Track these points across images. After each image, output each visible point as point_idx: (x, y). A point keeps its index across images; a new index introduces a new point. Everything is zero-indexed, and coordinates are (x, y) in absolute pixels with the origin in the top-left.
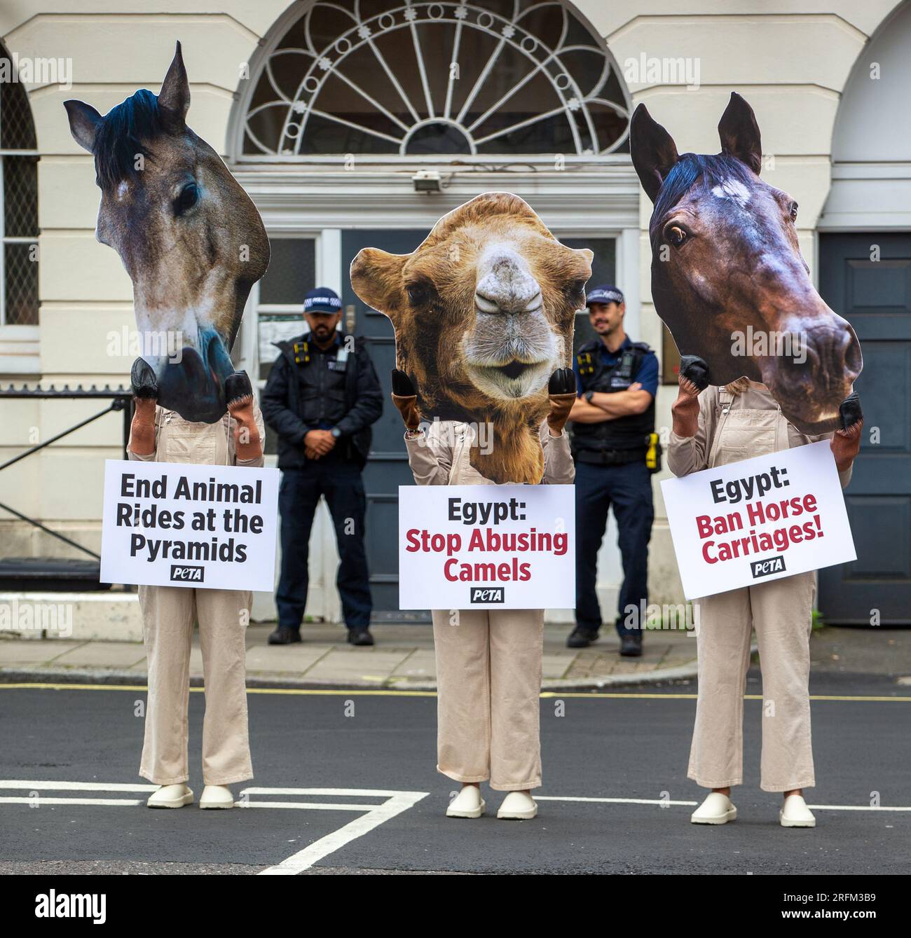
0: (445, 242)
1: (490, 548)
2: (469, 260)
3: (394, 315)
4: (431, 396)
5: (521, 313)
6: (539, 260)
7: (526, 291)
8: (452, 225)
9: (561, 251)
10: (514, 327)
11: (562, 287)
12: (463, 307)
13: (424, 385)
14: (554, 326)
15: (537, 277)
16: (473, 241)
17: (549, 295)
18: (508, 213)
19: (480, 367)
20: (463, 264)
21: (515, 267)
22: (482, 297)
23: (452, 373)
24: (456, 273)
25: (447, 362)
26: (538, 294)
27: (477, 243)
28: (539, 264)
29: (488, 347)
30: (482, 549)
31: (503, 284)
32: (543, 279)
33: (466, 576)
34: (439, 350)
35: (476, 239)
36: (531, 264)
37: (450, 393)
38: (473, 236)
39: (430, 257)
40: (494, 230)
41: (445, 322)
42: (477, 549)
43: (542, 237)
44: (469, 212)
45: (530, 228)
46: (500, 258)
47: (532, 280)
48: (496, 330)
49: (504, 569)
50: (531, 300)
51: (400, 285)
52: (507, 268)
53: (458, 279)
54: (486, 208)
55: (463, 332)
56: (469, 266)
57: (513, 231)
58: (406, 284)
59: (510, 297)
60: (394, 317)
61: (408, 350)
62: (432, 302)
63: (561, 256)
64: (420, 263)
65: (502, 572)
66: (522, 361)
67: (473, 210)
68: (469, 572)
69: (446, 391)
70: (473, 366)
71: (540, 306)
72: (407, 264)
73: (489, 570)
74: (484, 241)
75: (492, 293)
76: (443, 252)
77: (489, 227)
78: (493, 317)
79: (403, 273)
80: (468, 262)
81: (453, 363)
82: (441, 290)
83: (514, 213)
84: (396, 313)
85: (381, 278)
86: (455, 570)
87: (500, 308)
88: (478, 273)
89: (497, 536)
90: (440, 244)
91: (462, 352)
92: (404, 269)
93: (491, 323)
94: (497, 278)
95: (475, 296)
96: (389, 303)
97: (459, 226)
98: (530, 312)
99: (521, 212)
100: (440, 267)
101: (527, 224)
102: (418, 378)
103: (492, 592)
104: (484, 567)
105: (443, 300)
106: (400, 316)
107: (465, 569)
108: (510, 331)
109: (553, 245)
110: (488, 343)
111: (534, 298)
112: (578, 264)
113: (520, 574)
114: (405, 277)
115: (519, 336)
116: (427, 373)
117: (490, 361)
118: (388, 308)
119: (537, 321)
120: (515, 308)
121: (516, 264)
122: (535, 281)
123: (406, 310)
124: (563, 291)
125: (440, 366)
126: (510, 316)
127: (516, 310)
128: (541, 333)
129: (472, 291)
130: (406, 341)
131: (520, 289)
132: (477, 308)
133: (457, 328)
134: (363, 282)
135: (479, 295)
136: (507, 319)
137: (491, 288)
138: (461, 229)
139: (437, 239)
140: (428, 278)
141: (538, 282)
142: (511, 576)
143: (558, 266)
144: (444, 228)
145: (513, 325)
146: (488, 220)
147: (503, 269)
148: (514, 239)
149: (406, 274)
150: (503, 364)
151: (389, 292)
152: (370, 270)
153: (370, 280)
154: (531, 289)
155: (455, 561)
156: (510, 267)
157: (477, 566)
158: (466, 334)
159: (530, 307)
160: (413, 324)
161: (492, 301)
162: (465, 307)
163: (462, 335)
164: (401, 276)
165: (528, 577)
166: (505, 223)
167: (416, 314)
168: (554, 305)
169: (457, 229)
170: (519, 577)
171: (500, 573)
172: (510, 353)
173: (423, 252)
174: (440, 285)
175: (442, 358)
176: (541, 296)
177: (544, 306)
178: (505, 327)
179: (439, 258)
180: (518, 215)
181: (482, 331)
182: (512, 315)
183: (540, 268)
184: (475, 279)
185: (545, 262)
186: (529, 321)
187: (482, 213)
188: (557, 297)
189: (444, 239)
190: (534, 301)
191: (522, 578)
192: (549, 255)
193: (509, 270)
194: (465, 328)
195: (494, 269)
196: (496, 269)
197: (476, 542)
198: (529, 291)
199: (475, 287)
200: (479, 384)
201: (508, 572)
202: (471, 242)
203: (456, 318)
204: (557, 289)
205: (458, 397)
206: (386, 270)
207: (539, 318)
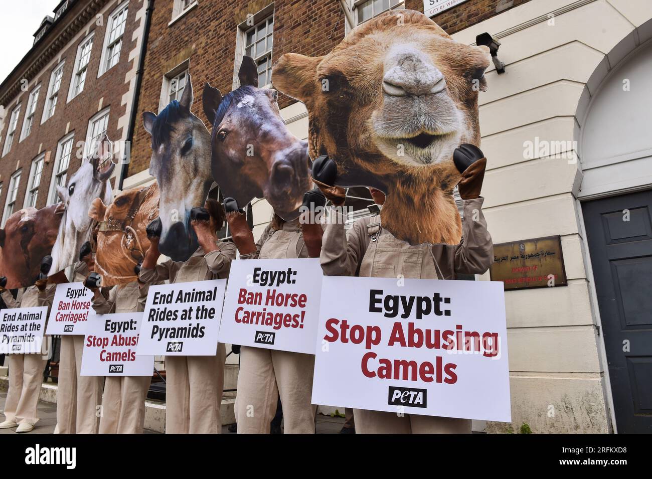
0: (356, 45)
1: (412, 344)
2: (377, 58)
3: (308, 100)
4: (341, 165)
5: (426, 95)
6: (440, 55)
7: (430, 78)
8: (361, 34)
9: (460, 47)
10: (420, 106)
11: (463, 74)
12: (371, 92)
13: (334, 155)
14: (459, 104)
15: (439, 67)
16: (379, 44)
17: (451, 80)
18: (410, 23)
19: (389, 139)
20: (371, 60)
21: (419, 61)
22: (389, 84)
23: (362, 145)
24: (364, 67)
25: (356, 136)
26: (441, 80)
27: (384, 45)
28: (440, 57)
29: (396, 122)
30: (403, 344)
31: (408, 73)
32: (445, 68)
33: (384, 372)
34: (349, 126)
35: (382, 42)
36: (433, 58)
37: (359, 162)
38: (379, 41)
39: (341, 57)
40: (398, 35)
41: (355, 104)
42: (397, 344)
43: (442, 38)
44: (376, 24)
45: (430, 32)
46: (404, 55)
47: (435, 69)
48: (405, 108)
49: (427, 369)
50: (435, 85)
51: (315, 78)
52: (411, 62)
53: (367, 71)
54: (391, 20)
55: (372, 112)
56: (376, 61)
57: (415, 35)
58: (320, 77)
59: (416, 83)
60: (308, 102)
61: (319, 127)
62: (342, 90)
63: (460, 51)
64: (334, 62)
65: (424, 371)
66: (430, 133)
67: (380, 22)
68: (388, 368)
69: (356, 160)
70: (381, 139)
71: (444, 89)
72: (321, 62)
73: (410, 368)
74: (390, 43)
75: (398, 81)
76: (353, 53)
77: (394, 33)
78: (399, 98)
79: (317, 69)
80: (375, 59)
81: (362, 137)
82: (351, 80)
83: (415, 23)
84: (310, 99)
85: (297, 74)
86: (373, 365)
87: (406, 92)
88: (384, 67)
89: (419, 331)
90: (351, 47)
91: (371, 127)
92: (318, 66)
93: (398, 103)
94: (403, 69)
95: (383, 83)
96: (304, 92)
97: (367, 34)
98: (435, 93)
99: (421, 22)
100: (350, 64)
101: (427, 30)
102: (328, 150)
103: (413, 393)
104: (405, 364)
105: (353, 88)
106: (313, 101)
107: (384, 365)
108: (417, 109)
109: (452, 44)
110: (396, 119)
111: (437, 83)
112: (477, 56)
113: (445, 375)
114: (319, 72)
115: (426, 113)
116: (337, 145)
117: (399, 134)
118: (303, 95)
119: (442, 100)
120: (420, 91)
121: (420, 58)
122: (437, 70)
123: (319, 97)
124: (465, 76)
125: (350, 140)
126: (416, 97)
127: (421, 92)
128: (446, 110)
129: (380, 80)
130: (318, 120)
131: (424, 76)
132: (385, 92)
133: (366, 109)
134: (282, 77)
135: (387, 83)
136: (413, 100)
137: (398, 76)
138: (370, 36)
139: (348, 44)
140: (340, 72)
141: (440, 71)
142: (434, 376)
143: (458, 58)
144: (355, 36)
145: (419, 105)
146: (393, 28)
147: (407, 63)
148: (416, 40)
149: (321, 70)
150: (411, 136)
151: (304, 84)
152: (289, 68)
153: (288, 76)
154: (434, 76)
155: (373, 355)
156: (414, 60)
157: (397, 363)
158: (375, 113)
159: (435, 90)
160: (326, 107)
161: (398, 87)
162: (373, 92)
163: (371, 114)
164: (315, 72)
165: (453, 379)
166: (408, 30)
167: (328, 99)
168: (457, 88)
169: (366, 36)
170: (443, 379)
171: (423, 373)
172: (418, 127)
173: (336, 54)
174: (351, 76)
175: (352, 133)
176: (444, 81)
177: (448, 89)
178: (412, 106)
179: (349, 57)
180: (419, 24)
181: (390, 110)
182: (418, 96)
183: (442, 60)
184: (382, 71)
185: (446, 56)
186: (435, 100)
187: (387, 24)
188: (460, 81)
189: (354, 44)
190: (437, 86)
191: (447, 380)
192: (449, 51)
193: (413, 63)
194: (373, 108)
195: (399, 62)
196: (401, 63)
197: (397, 336)
198: (433, 78)
199: (382, 77)
200: (389, 154)
201: (431, 372)
202: (378, 44)
203: (365, 100)
204: (459, 75)
205: (367, 164)
206: (303, 68)
207: (444, 98)
